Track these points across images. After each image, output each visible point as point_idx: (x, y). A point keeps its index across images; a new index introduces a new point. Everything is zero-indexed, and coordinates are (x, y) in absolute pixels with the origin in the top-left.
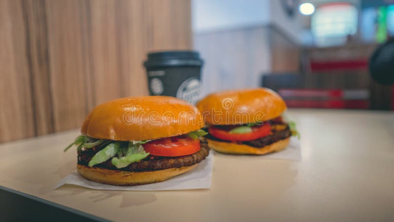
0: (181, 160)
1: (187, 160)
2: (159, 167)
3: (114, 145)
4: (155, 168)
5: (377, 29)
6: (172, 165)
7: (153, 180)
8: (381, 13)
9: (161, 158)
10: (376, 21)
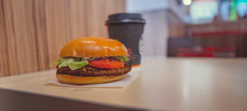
0: (110, 72)
1: (114, 71)
2: (96, 74)
3: (74, 59)
4: (94, 75)
5: (230, 14)
6: (104, 74)
7: (94, 83)
8: (233, 4)
9: (99, 69)
10: (230, 9)
